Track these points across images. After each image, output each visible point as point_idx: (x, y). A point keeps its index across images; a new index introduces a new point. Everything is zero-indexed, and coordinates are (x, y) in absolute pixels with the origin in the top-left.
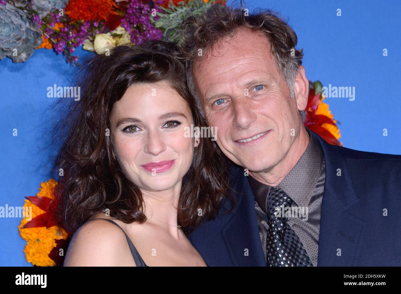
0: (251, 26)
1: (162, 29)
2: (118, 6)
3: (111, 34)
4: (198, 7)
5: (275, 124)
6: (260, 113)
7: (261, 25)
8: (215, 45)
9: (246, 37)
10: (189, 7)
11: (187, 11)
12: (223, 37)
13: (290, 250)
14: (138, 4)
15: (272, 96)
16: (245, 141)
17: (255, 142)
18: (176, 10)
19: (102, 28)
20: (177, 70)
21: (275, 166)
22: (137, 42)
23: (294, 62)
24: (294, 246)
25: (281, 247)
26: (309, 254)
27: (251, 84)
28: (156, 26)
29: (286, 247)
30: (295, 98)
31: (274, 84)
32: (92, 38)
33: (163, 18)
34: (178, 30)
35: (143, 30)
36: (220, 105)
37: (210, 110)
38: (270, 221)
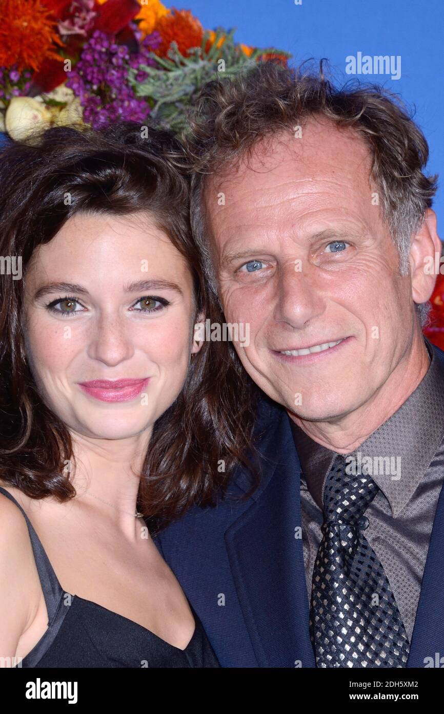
0: (336, 117)
1: (148, 99)
2: (63, 43)
3: (44, 99)
4: (229, 63)
5: (363, 325)
6: (333, 299)
7: (357, 115)
8: (256, 146)
9: (322, 137)
10: (209, 60)
11: (207, 68)
12: (274, 132)
13: (362, 589)
14: (106, 43)
15: (362, 266)
16: (295, 353)
17: (316, 359)
18: (183, 64)
19: (27, 86)
20: (172, 190)
21: (351, 412)
22: (95, 121)
23: (416, 200)
24: (371, 583)
25: (343, 582)
26: (400, 604)
27: (322, 236)
28: (138, 92)
29: (354, 582)
30: (410, 275)
31: (368, 242)
32: (4, 103)
33: (153, 78)
34: (181, 106)
35: (110, 97)
36: (253, 273)
37: (230, 280)
38: (326, 526)
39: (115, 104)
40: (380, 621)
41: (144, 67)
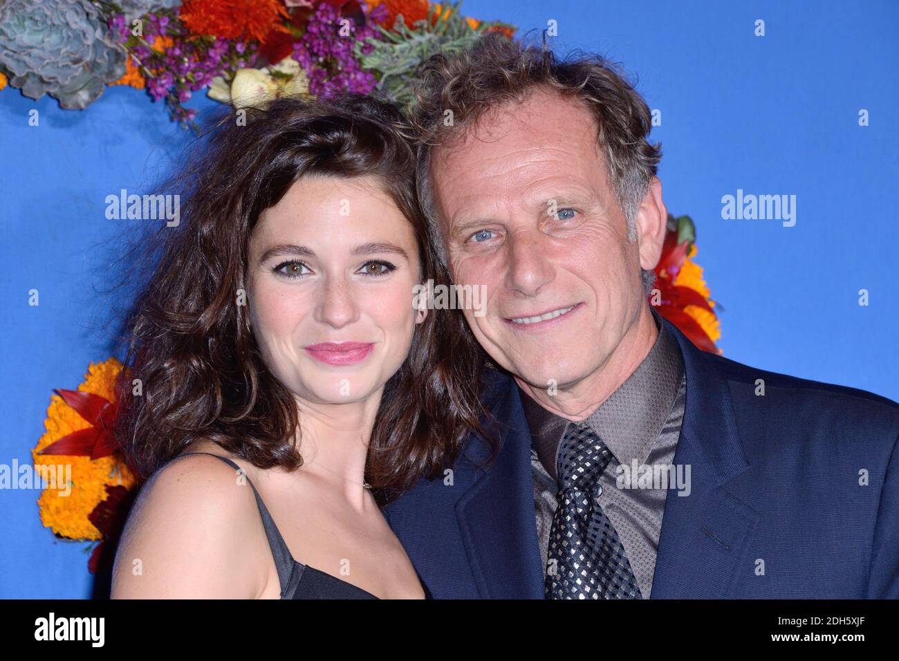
0: (561, 86)
1: (376, 72)
2: (289, 15)
3: (270, 71)
4: (456, 36)
5: (593, 292)
6: (563, 266)
7: (581, 84)
8: (483, 117)
9: (548, 106)
10: (436, 33)
11: (433, 41)
12: (500, 103)
13: (598, 555)
14: (332, 16)
15: (591, 232)
16: (527, 321)
17: (548, 326)
18: (409, 37)
19: (253, 57)
20: (400, 158)
21: (585, 378)
22: (321, 94)
23: (641, 168)
24: (607, 549)
25: (580, 549)
26: (635, 569)
28: (365, 64)
29: (591, 549)
30: (637, 241)
31: (597, 209)
32: (230, 75)
33: (379, 50)
34: (407, 79)
35: (337, 70)
36: (483, 243)
37: (461, 250)
38: (560, 492)
39: (341, 76)
40: (617, 587)
41: (370, 39)
